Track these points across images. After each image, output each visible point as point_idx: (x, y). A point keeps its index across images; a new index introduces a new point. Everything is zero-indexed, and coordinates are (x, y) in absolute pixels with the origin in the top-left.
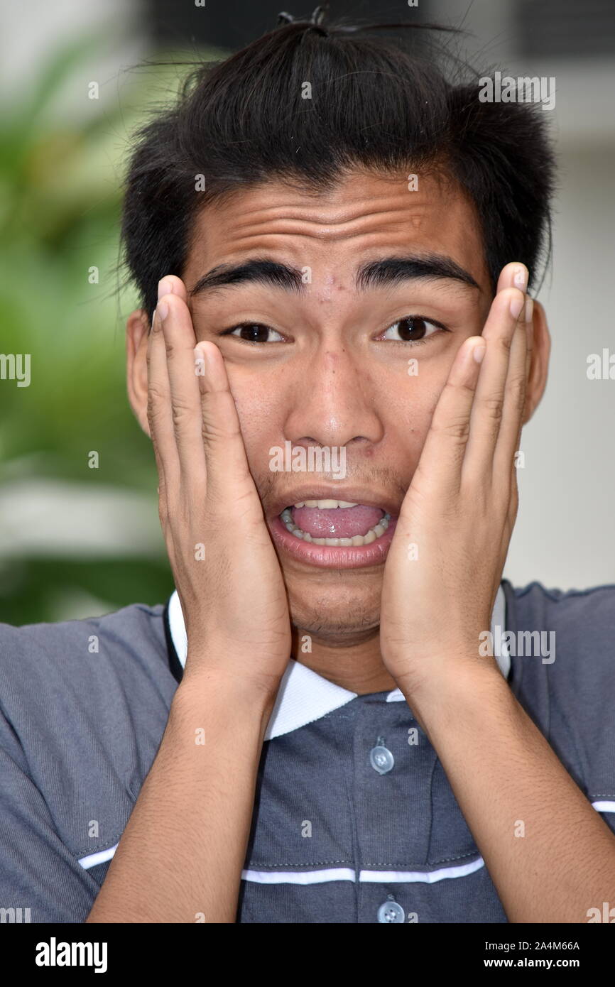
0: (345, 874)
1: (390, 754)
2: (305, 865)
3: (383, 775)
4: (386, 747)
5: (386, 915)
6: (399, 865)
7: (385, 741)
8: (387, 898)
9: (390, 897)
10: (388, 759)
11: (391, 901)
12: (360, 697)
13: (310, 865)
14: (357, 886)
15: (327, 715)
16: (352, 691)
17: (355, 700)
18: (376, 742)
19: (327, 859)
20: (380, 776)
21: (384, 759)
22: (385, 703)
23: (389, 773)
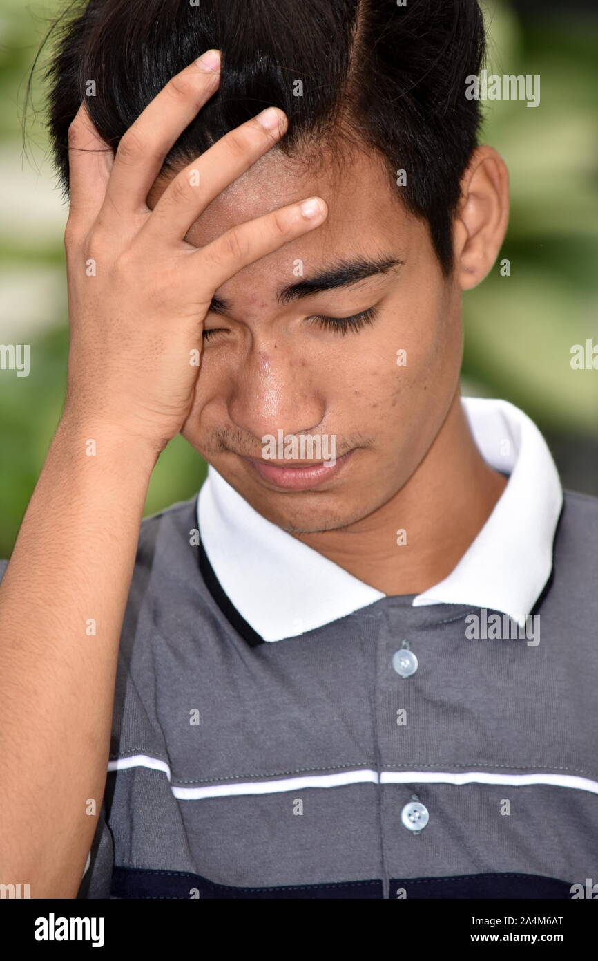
0: (367, 776)
1: (414, 658)
2: (327, 769)
3: (407, 678)
4: (411, 650)
5: (410, 815)
6: (421, 766)
7: (410, 644)
8: (411, 798)
9: (414, 797)
10: (412, 662)
11: (415, 801)
12: (388, 598)
13: (332, 768)
14: (379, 788)
15: (355, 612)
16: (381, 591)
17: (382, 600)
18: (400, 645)
19: (349, 761)
20: (403, 679)
21: (408, 662)
22: (410, 606)
23: (412, 676)
